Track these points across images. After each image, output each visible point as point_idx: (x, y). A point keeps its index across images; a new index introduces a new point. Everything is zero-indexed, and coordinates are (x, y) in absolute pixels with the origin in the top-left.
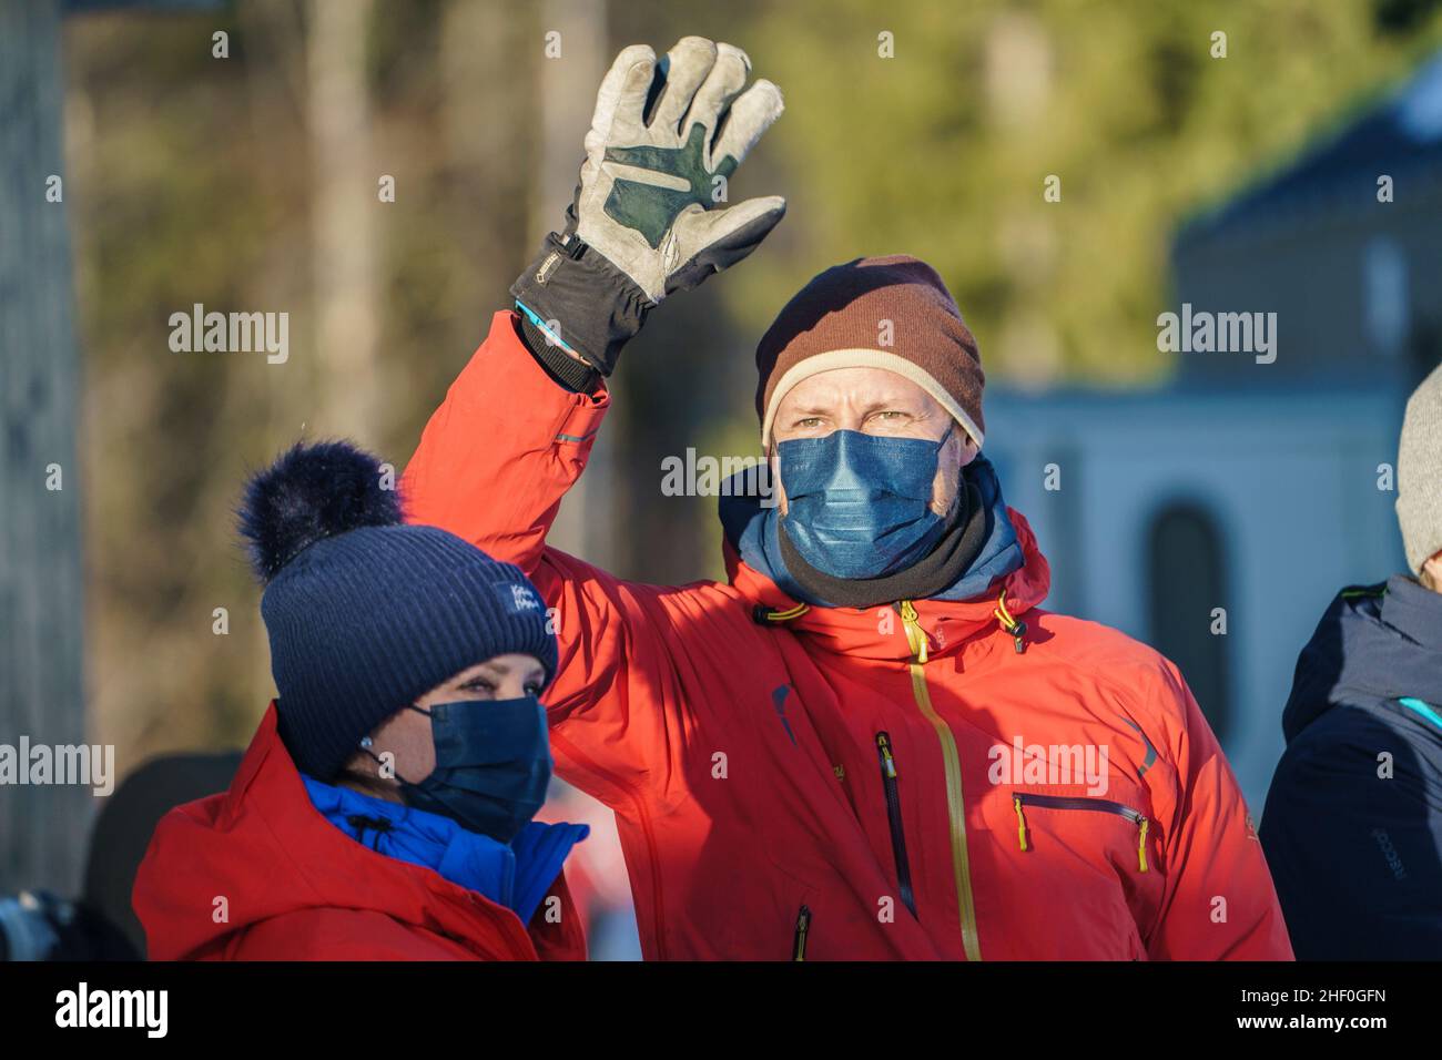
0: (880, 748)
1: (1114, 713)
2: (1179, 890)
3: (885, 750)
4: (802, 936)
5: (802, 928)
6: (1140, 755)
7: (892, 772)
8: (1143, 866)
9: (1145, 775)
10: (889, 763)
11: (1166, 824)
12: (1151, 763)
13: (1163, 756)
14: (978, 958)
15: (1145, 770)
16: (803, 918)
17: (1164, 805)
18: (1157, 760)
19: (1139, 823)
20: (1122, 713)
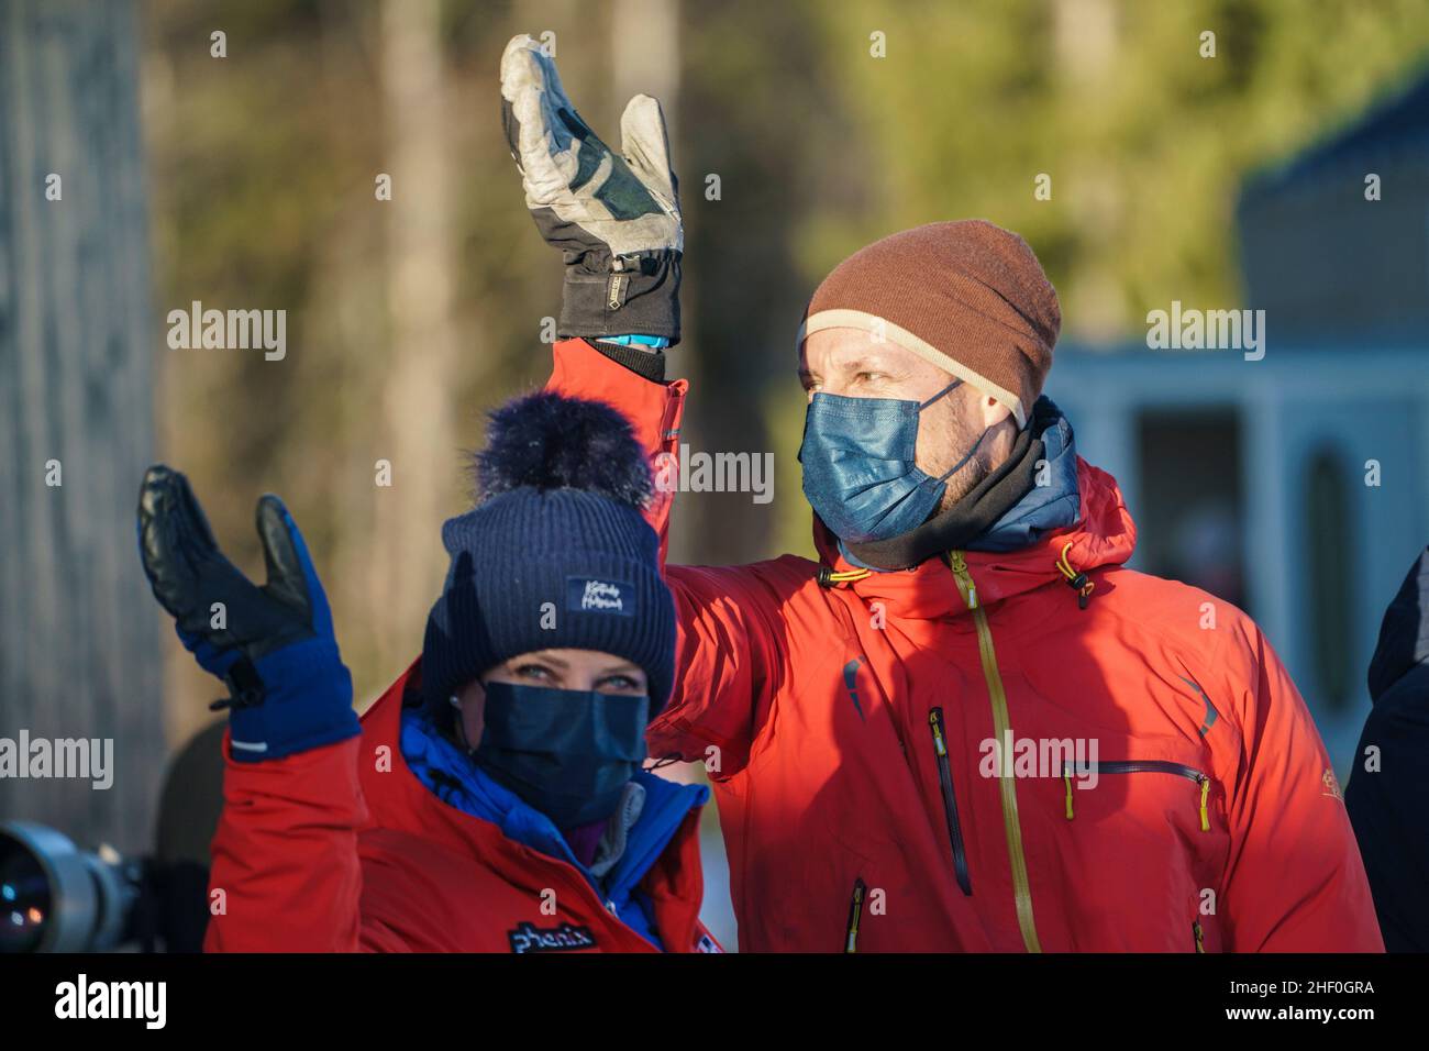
0: (931, 725)
1: (1175, 673)
2: (1245, 851)
3: (936, 727)
4: (857, 908)
5: (857, 900)
6: (1200, 714)
7: (941, 750)
8: (1205, 825)
9: (1206, 735)
10: (939, 741)
11: (1229, 784)
12: (1212, 722)
13: (1224, 716)
14: (1038, 950)
15: (1207, 730)
16: (858, 891)
17: (1225, 765)
18: (1218, 718)
19: (1200, 782)
20: (1185, 674)
